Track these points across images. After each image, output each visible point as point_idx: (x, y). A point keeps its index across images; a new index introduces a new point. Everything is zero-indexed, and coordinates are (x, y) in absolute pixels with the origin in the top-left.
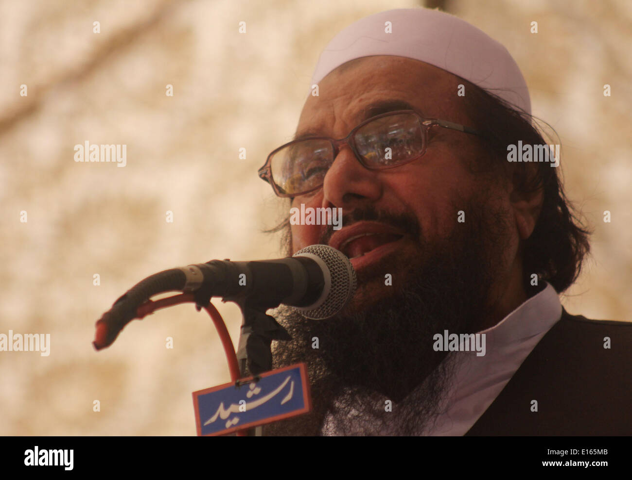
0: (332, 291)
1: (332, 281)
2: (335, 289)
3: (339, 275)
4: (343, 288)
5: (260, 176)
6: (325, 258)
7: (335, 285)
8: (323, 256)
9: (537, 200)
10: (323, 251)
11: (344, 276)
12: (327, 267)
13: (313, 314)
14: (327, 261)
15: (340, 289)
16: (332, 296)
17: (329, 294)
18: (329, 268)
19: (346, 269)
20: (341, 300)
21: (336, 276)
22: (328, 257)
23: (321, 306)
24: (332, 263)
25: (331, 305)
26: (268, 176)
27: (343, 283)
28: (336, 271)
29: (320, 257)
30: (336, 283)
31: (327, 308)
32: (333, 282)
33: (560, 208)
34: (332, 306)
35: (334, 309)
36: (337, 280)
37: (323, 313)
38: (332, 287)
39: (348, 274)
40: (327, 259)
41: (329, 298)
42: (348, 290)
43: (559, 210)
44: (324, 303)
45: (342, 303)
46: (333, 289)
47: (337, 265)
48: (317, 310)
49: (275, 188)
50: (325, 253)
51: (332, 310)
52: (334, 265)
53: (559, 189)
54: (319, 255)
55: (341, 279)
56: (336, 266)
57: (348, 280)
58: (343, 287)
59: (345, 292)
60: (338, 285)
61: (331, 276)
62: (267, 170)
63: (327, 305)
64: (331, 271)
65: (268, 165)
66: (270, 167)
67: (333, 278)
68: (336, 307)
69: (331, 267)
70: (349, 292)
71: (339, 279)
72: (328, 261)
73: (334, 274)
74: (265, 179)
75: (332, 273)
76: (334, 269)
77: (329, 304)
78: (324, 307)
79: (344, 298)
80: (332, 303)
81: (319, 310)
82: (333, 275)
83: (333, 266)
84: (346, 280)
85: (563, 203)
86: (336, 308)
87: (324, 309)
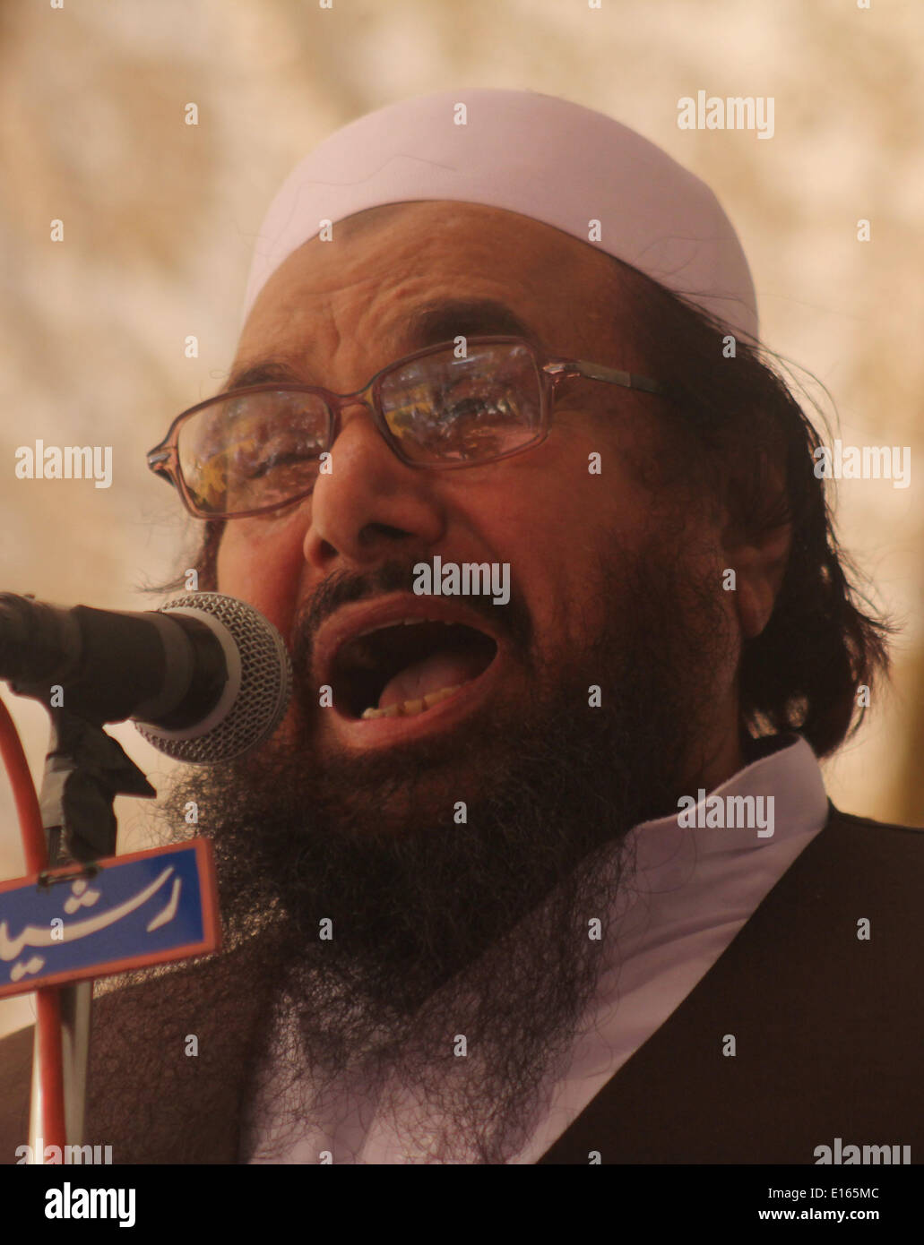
0: (242, 698)
1: (243, 673)
2: (248, 694)
3: (259, 662)
4: (267, 693)
5: (152, 466)
6: (228, 622)
7: (250, 684)
8: (224, 616)
9: (779, 547)
10: (224, 605)
11: (269, 666)
12: (234, 642)
13: (191, 748)
14: (232, 628)
15: (259, 694)
16: (240, 708)
17: (236, 704)
18: (238, 645)
19: (274, 650)
20: (260, 721)
21: (252, 665)
22: (234, 620)
23: (214, 731)
24: (243, 633)
25: (235, 731)
26: (170, 467)
27: (267, 682)
28: (253, 651)
29: (218, 618)
30: (251, 679)
31: (225, 737)
32: (244, 677)
33: (825, 571)
34: (237, 734)
35: (241, 742)
36: (255, 674)
37: (215, 747)
38: (243, 688)
39: (279, 663)
40: (232, 623)
41: (233, 714)
42: (275, 699)
43: (821, 577)
44: (220, 726)
45: (259, 729)
46: (244, 692)
47: (255, 639)
48: (203, 741)
49: (187, 497)
50: (227, 609)
51: (235, 743)
52: (248, 639)
53: (828, 529)
54: (214, 613)
55: (263, 673)
56: (253, 642)
57: (278, 677)
58: (266, 690)
59: (269, 703)
60: (256, 684)
61: (242, 662)
62: (169, 455)
63: (226, 728)
64: (242, 651)
65: (171, 443)
66: (176, 448)
67: (246, 668)
68: (246, 736)
69: (243, 641)
70: (277, 702)
71: (257, 671)
72: (237, 628)
73: (247, 658)
74: (163, 473)
75: (243, 655)
76: (248, 648)
77: (232, 728)
78: (219, 735)
79: (267, 717)
80: (238, 725)
81: (208, 741)
82: (246, 661)
83: (247, 641)
84: (272, 676)
85: (832, 560)
86: (246, 740)
87: (220, 739)
